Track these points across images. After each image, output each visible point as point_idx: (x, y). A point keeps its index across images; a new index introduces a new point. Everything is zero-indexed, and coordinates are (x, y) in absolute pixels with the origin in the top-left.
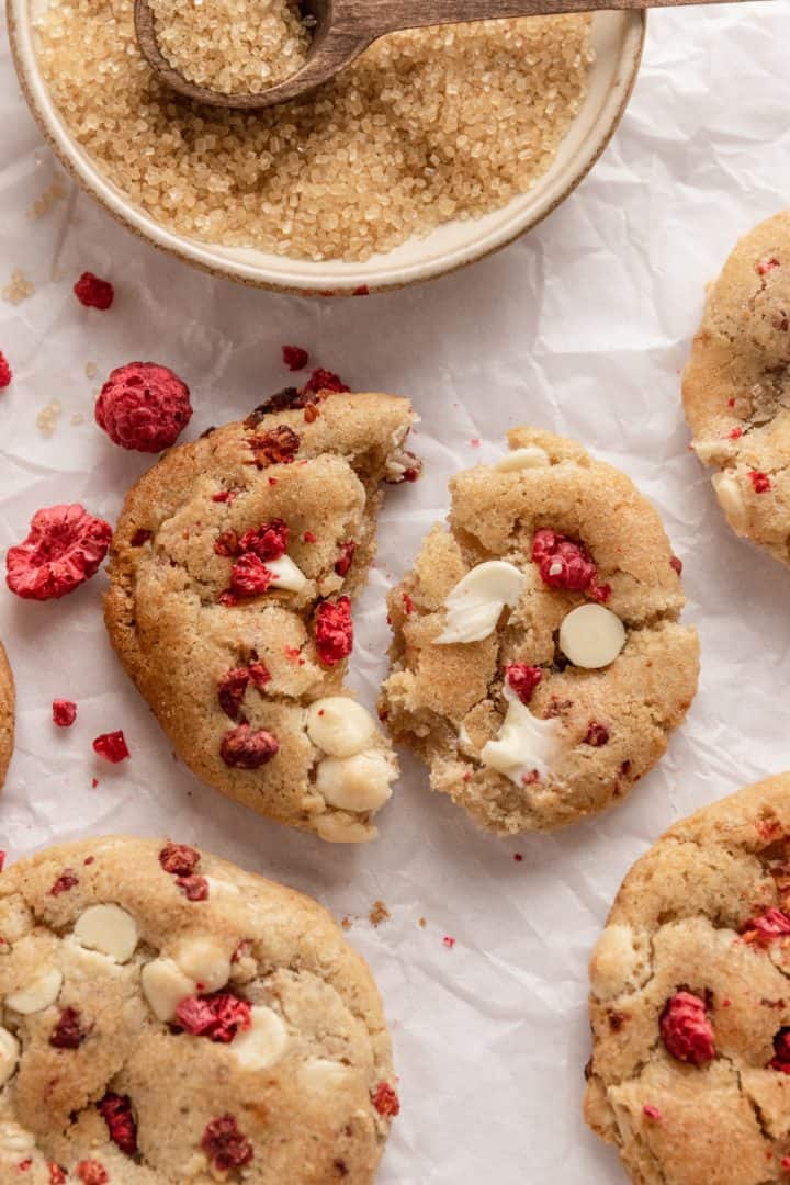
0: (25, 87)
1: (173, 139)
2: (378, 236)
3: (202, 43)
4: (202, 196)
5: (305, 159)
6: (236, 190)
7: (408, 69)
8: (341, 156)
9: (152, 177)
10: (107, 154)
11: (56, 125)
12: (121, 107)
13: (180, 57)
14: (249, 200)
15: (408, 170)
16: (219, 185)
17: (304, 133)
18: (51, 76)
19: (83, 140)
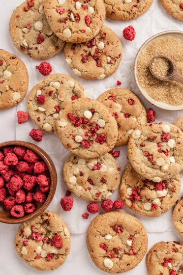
0: (136, 58)
1: (146, 74)
2: (159, 100)
3: (156, 67)
4: (145, 82)
5: (158, 86)
6: (148, 84)
7: (175, 85)
8: (161, 89)
9: (141, 77)
10: (139, 70)
11: (136, 64)
12: (144, 67)
13: (153, 67)
14: (149, 86)
15: (167, 95)
16: (147, 82)
17: (160, 83)
18: (139, 58)
19: (137, 67)
